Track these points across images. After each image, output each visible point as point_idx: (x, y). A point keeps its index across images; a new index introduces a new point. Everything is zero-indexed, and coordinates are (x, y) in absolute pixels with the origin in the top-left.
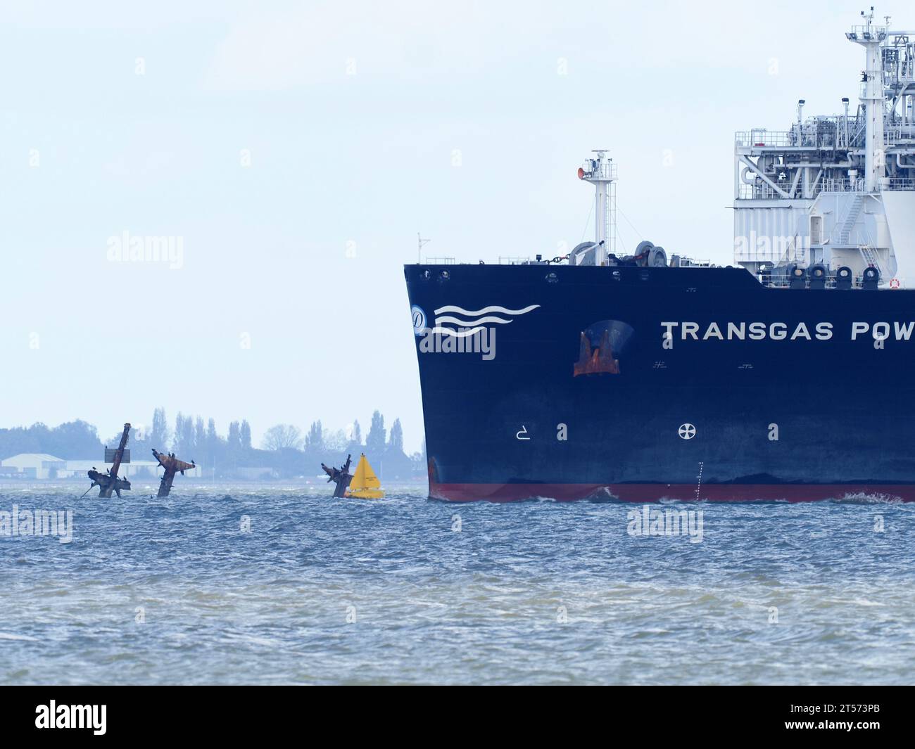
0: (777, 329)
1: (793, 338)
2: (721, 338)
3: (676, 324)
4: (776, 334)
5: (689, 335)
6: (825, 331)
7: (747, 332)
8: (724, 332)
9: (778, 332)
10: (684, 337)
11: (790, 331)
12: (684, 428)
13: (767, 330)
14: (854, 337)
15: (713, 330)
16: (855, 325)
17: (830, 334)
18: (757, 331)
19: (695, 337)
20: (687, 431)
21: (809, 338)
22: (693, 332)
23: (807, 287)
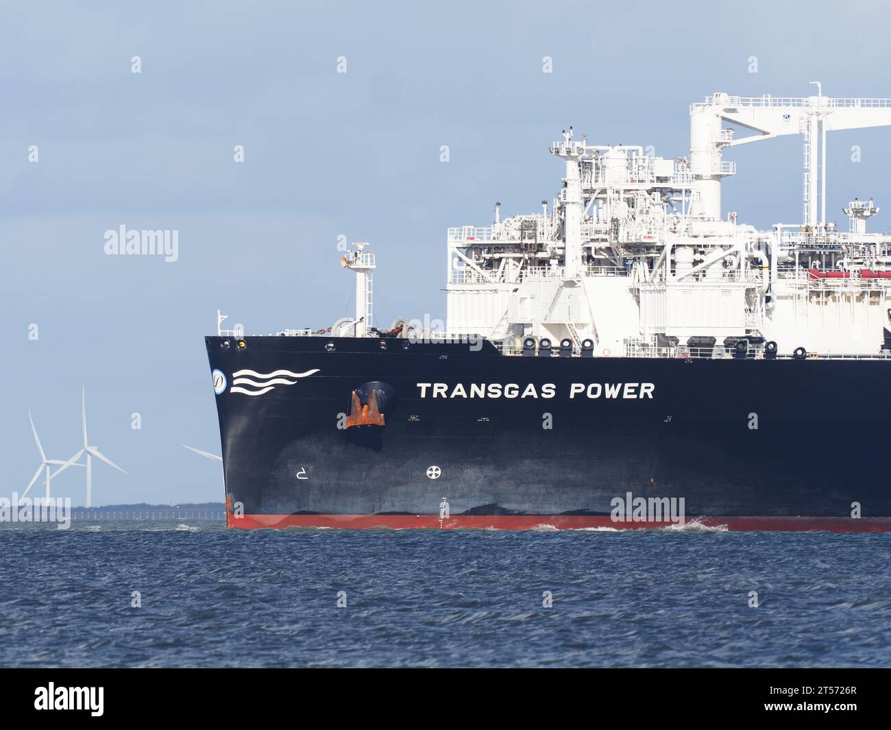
0: (511, 389)
1: (523, 396)
2: (465, 396)
3: (429, 385)
4: (510, 393)
5: (439, 394)
6: (549, 391)
7: (487, 391)
8: (468, 392)
9: (511, 392)
10: (435, 395)
11: (521, 391)
12: (431, 470)
13: (502, 390)
14: (572, 396)
15: (459, 391)
16: (574, 386)
17: (553, 393)
18: (495, 390)
19: (444, 396)
20: (434, 472)
21: (536, 396)
22: (443, 392)
23: (537, 354)
